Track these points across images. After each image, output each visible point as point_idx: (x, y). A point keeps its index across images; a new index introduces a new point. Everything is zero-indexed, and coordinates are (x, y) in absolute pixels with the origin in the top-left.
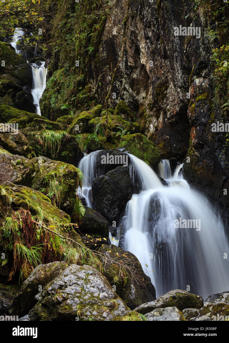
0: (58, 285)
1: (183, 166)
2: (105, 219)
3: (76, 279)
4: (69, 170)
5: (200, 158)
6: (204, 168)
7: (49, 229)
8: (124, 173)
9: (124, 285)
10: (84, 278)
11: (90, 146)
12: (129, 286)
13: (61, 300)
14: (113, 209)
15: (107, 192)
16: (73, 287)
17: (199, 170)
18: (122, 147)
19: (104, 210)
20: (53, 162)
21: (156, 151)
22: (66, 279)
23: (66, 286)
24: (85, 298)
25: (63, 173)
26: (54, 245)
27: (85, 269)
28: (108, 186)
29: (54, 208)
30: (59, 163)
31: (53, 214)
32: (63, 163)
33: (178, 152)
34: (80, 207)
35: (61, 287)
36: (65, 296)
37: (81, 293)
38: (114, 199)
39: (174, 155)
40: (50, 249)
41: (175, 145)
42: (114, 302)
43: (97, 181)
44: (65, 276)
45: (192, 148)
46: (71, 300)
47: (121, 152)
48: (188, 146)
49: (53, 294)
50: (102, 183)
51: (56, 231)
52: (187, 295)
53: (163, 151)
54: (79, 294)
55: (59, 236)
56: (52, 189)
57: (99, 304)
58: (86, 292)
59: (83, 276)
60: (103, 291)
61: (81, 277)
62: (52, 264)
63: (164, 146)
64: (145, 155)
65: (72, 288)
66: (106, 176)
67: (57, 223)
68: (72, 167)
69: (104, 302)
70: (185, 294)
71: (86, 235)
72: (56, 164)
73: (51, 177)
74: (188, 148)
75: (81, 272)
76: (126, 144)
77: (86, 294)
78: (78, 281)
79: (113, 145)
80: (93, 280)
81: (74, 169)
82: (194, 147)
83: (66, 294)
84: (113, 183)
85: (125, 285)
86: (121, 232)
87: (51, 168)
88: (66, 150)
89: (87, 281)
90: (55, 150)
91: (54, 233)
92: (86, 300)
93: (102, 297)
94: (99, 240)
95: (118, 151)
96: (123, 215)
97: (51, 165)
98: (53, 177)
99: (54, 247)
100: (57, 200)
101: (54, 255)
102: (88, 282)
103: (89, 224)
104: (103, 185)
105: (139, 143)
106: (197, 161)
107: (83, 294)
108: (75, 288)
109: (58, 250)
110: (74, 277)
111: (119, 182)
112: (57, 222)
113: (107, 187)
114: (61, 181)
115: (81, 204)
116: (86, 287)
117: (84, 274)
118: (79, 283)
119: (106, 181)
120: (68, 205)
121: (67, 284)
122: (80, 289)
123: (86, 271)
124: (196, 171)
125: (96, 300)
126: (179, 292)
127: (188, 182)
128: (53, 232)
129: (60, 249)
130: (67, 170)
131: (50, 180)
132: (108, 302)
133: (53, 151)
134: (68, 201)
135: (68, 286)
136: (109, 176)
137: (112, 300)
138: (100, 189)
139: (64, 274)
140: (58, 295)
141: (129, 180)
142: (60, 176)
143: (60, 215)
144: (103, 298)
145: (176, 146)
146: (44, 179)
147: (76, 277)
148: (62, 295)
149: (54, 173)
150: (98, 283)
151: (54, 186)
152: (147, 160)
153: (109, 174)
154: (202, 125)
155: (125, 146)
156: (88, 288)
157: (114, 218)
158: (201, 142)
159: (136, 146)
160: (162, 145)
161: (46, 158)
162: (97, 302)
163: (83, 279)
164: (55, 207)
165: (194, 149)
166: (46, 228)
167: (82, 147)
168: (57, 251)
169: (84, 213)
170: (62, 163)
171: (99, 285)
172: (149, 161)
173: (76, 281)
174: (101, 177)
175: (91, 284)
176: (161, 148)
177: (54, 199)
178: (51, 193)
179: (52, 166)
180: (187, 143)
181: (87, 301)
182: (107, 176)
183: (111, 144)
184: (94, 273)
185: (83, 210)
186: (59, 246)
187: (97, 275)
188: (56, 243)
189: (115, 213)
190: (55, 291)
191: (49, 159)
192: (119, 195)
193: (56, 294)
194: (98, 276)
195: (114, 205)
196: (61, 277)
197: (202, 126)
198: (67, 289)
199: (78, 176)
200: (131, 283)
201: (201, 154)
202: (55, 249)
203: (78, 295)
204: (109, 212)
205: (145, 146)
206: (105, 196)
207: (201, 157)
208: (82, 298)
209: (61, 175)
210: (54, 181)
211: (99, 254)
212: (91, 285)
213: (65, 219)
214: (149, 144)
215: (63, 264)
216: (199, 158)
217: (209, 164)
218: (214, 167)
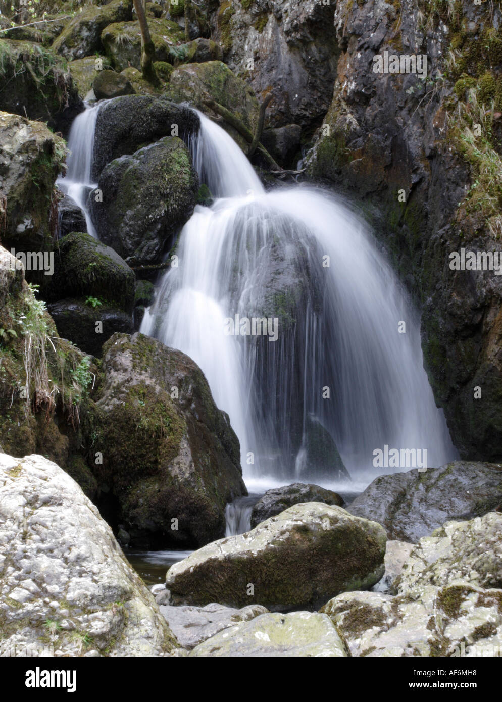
5: (358, 128)
6: (366, 152)
14: (148, 239)
15: (134, 197)
17: (354, 155)
33: (304, 112)
39: (294, 118)
41: (297, 96)
43: (112, 169)
45: (340, 102)
48: (329, 99)
50: (123, 174)
61: (9, 513)
66: (133, 158)
74: (330, 104)
82: (345, 101)
104: (126, 180)
106: (350, 136)
113: (135, 186)
119: (134, 171)
120: (30, 228)
124: (346, 158)
136: (141, 160)
145: (299, 99)
153: (141, 153)
154: (368, 48)
158: (363, 91)
165: (344, 107)
174: (123, 161)
182: (137, 158)
189: (152, 250)
197: (367, 51)
201: (362, 118)
206: (129, 207)
207: (360, 125)
217: (380, 143)
218: (392, 151)
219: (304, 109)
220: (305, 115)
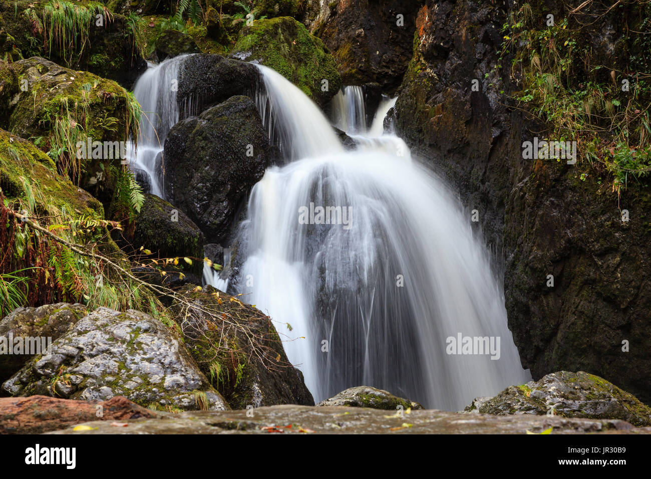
0: (63, 354)
1: (397, 103)
2: (196, 226)
3: (106, 342)
4: (104, 94)
5: (437, 83)
6: (446, 108)
7: (47, 231)
8: (247, 114)
9: (236, 386)
10: (128, 338)
11: (165, 47)
12: (248, 388)
13: (68, 390)
14: (217, 202)
15: (202, 159)
16: (98, 360)
17: (435, 112)
18: (244, 50)
19: (193, 204)
20: (65, 72)
21: (329, 64)
22: (83, 340)
23: (82, 357)
24: (127, 386)
25: (90, 99)
26: (59, 274)
27: (131, 319)
28: (206, 145)
29: (62, 182)
30: (81, 74)
31: (59, 197)
32: (91, 75)
33: (386, 70)
34: (132, 189)
35: (68, 360)
36: (78, 381)
37: (118, 374)
38: (220, 178)
39: (375, 77)
40: (49, 283)
41: (378, 52)
42: (200, 397)
43: (179, 130)
44: (80, 333)
45: (420, 57)
46: (93, 390)
47: (242, 60)
48: (410, 55)
49: (48, 376)
50: (190, 135)
51: (65, 238)
52: (386, 401)
53: (348, 66)
54: (113, 376)
55: (72, 249)
56: (61, 140)
57: (163, 401)
58: (131, 372)
59: (125, 335)
60: (174, 372)
61: (120, 337)
62: (48, 308)
63: (352, 53)
64: (302, 71)
65: (97, 362)
66: (200, 118)
67: (68, 220)
68: (112, 87)
69: (174, 398)
70: (383, 398)
71: (142, 248)
72: (72, 76)
73: (58, 109)
74: (410, 59)
75: (120, 325)
76: (253, 43)
77: (130, 377)
78: (112, 346)
79: (222, 47)
80: (149, 344)
81: (118, 91)
82: (424, 55)
83: (81, 377)
84: (219, 137)
85: (239, 385)
86: (233, 260)
87: (59, 86)
88: (102, 52)
89: (134, 346)
90: (74, 50)
91: (59, 241)
92: (131, 392)
93: (171, 385)
94: (173, 262)
95: (235, 58)
96: (242, 219)
97: (59, 78)
98: (65, 109)
99: (60, 277)
100: (72, 167)
101: (59, 297)
102: (136, 350)
103: (154, 237)
104: (193, 141)
105: (287, 41)
106: (430, 91)
107: (124, 376)
108: (104, 361)
109: (70, 286)
110: (104, 335)
111: (233, 136)
112: (70, 217)
113: (203, 148)
114: (84, 119)
115: (133, 185)
116: (132, 360)
117: (129, 330)
118: (113, 350)
119: (200, 133)
120: (100, 183)
121: (84, 352)
122: (117, 364)
123: (133, 323)
124: (427, 115)
125: (154, 392)
126: (367, 393)
127: (407, 143)
128: (58, 238)
129: (75, 283)
130: (99, 93)
131: (57, 116)
132: (184, 398)
133: (68, 52)
134: (102, 171)
135: (86, 357)
136: (209, 120)
137: (194, 394)
138: (184, 151)
139: (79, 328)
140: (59, 380)
141: (260, 131)
142: (81, 108)
143: (77, 201)
144: (173, 387)
145: (381, 56)
146: (41, 115)
147: (107, 337)
148: (69, 378)
149: (66, 99)
150: (162, 351)
151: (66, 130)
152: (306, 83)
153: (208, 114)
155: (252, 46)
156: (135, 363)
157: (217, 225)
158: (442, 44)
159: (279, 49)
160: (346, 52)
161: (47, 63)
162: (158, 397)
163: (123, 342)
164: (66, 181)
165: (423, 62)
166: (41, 228)
167: (145, 49)
168: (68, 289)
169: (142, 204)
170: (87, 76)
171: (164, 357)
172: (311, 88)
173: (107, 347)
174: (189, 122)
175: (145, 353)
176: (343, 60)
177: (65, 165)
178: (58, 149)
179: (63, 81)
180: (408, 47)
181: (133, 393)
182: (204, 118)
183: (218, 44)
184: (153, 328)
185: (138, 198)
186: (72, 277)
187: (159, 332)
188: (65, 269)
189: (221, 214)
190: (53, 367)
191: (56, 65)
192: (233, 167)
193: (56, 375)
194: (163, 336)
195: (220, 192)
196: (70, 336)
198: (83, 363)
199: (128, 111)
200: (253, 381)
201: (442, 73)
202: (62, 283)
203: (110, 378)
204: (205, 211)
205: (303, 50)
206: (197, 169)
207: (440, 80)
208: (120, 386)
209: (85, 105)
210: (67, 120)
211: (173, 294)
212: (144, 356)
213: (91, 210)
214: (313, 45)
215: (79, 309)
216: (435, 84)
217: (460, 98)
218: (472, 105)
219: (386, 67)
220: (387, 73)
